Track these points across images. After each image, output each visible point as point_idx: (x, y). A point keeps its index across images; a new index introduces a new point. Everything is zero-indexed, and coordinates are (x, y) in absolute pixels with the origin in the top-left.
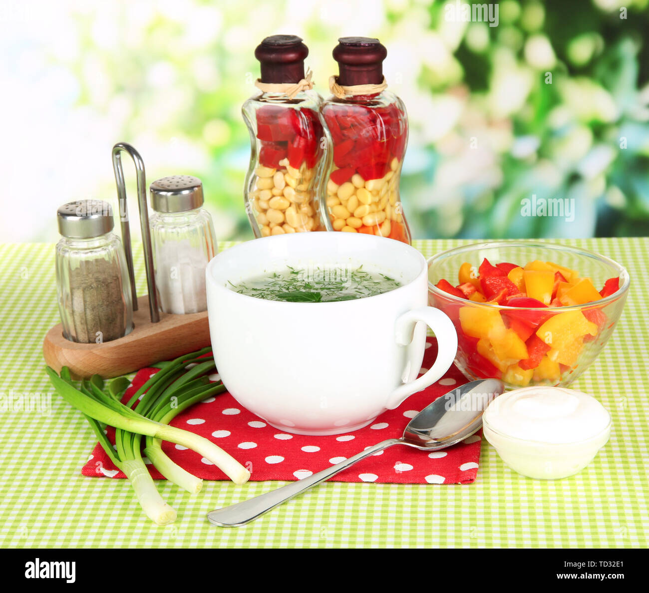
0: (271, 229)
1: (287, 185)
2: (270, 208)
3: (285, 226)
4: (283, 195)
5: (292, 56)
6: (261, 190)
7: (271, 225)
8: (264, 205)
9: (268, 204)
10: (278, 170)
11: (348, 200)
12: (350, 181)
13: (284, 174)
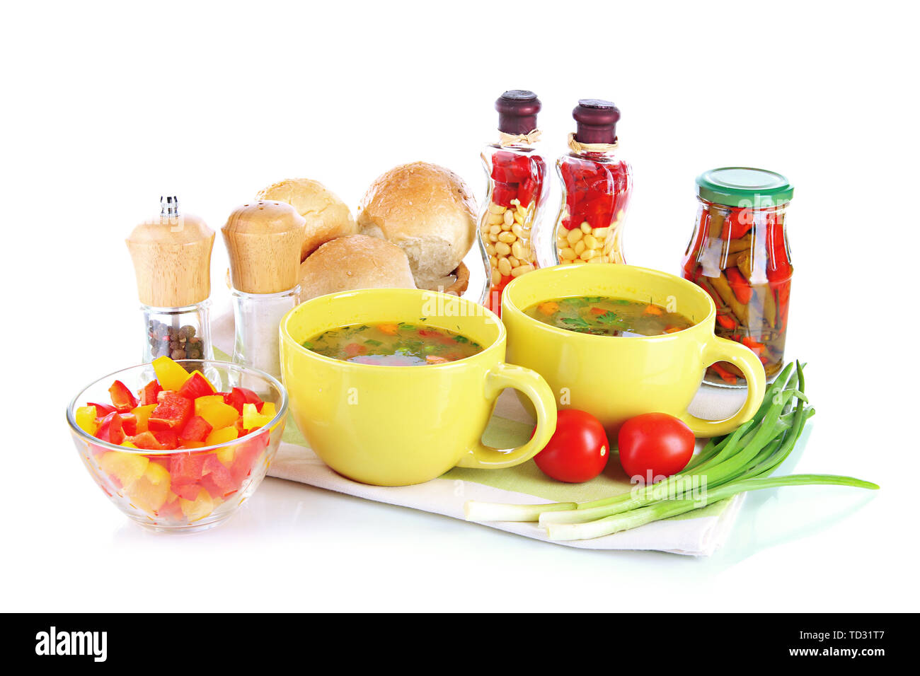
0: (498, 260)
1: (515, 222)
2: (499, 241)
3: (511, 258)
4: (511, 231)
5: (528, 110)
6: (492, 225)
7: (498, 256)
8: (494, 239)
9: (498, 237)
10: (508, 209)
11: (576, 244)
12: (579, 227)
13: (514, 212)
